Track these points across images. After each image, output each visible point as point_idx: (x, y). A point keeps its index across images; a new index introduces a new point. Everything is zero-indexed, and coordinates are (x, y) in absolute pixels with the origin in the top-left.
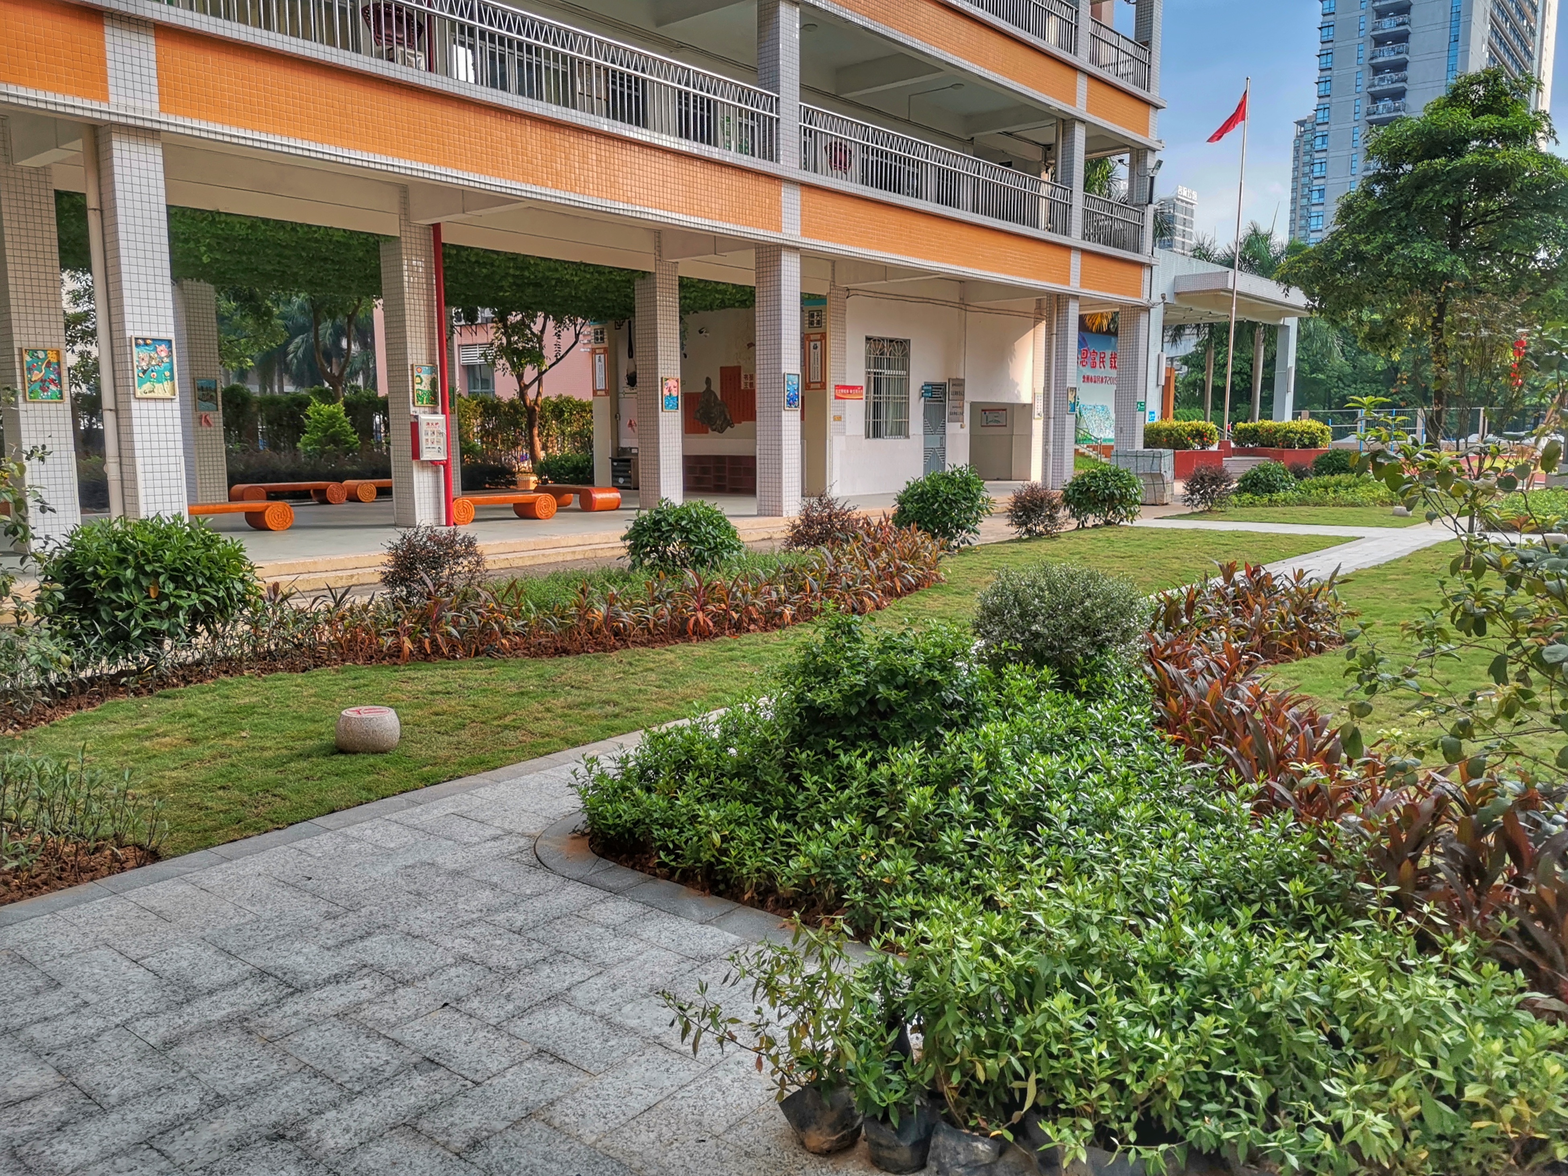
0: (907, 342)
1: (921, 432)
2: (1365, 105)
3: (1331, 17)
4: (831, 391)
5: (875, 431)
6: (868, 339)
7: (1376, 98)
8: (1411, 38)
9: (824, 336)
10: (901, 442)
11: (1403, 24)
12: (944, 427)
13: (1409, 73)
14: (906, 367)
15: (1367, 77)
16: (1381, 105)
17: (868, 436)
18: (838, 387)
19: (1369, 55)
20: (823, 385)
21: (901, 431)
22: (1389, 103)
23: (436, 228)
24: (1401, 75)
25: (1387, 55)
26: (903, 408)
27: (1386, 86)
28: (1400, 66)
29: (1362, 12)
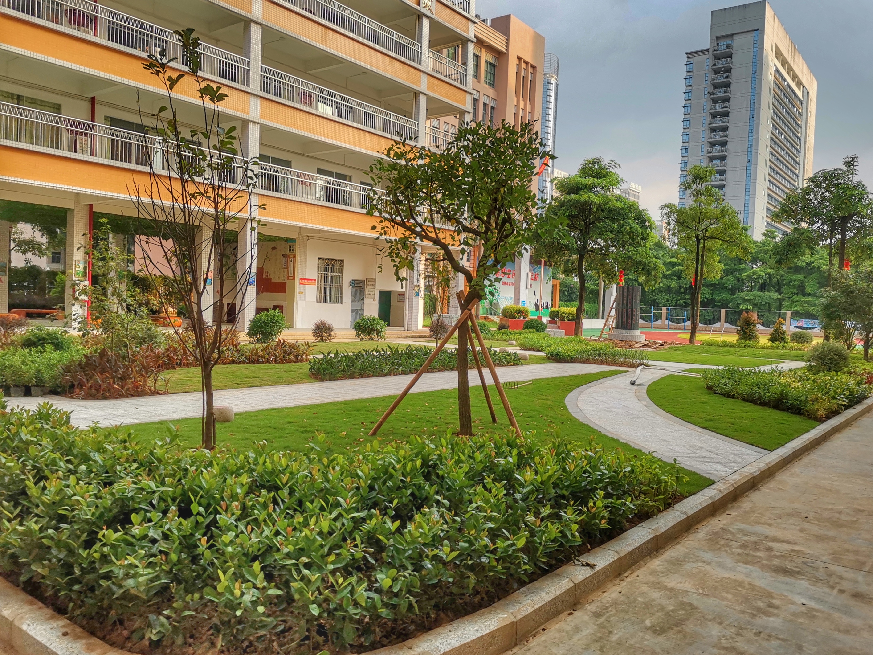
0: (342, 261)
1: (350, 301)
2: (706, 148)
3: (689, 102)
4: (297, 281)
5: (323, 299)
6: (319, 258)
7: (712, 145)
8: (730, 115)
9: (294, 256)
10: (338, 306)
11: (726, 107)
12: (363, 300)
13: (730, 132)
14: (341, 272)
15: (707, 133)
16: (714, 148)
17: (319, 301)
18: (301, 279)
19: (708, 122)
20: (294, 278)
21: (339, 300)
22: (719, 148)
23: (91, 206)
24: (725, 133)
25: (718, 123)
26: (340, 289)
27: (717, 139)
28: (725, 129)
29: (705, 100)
